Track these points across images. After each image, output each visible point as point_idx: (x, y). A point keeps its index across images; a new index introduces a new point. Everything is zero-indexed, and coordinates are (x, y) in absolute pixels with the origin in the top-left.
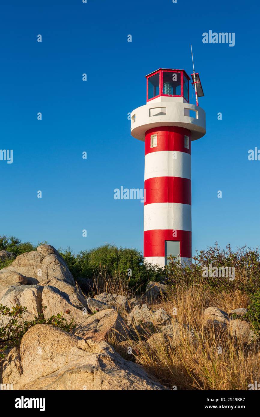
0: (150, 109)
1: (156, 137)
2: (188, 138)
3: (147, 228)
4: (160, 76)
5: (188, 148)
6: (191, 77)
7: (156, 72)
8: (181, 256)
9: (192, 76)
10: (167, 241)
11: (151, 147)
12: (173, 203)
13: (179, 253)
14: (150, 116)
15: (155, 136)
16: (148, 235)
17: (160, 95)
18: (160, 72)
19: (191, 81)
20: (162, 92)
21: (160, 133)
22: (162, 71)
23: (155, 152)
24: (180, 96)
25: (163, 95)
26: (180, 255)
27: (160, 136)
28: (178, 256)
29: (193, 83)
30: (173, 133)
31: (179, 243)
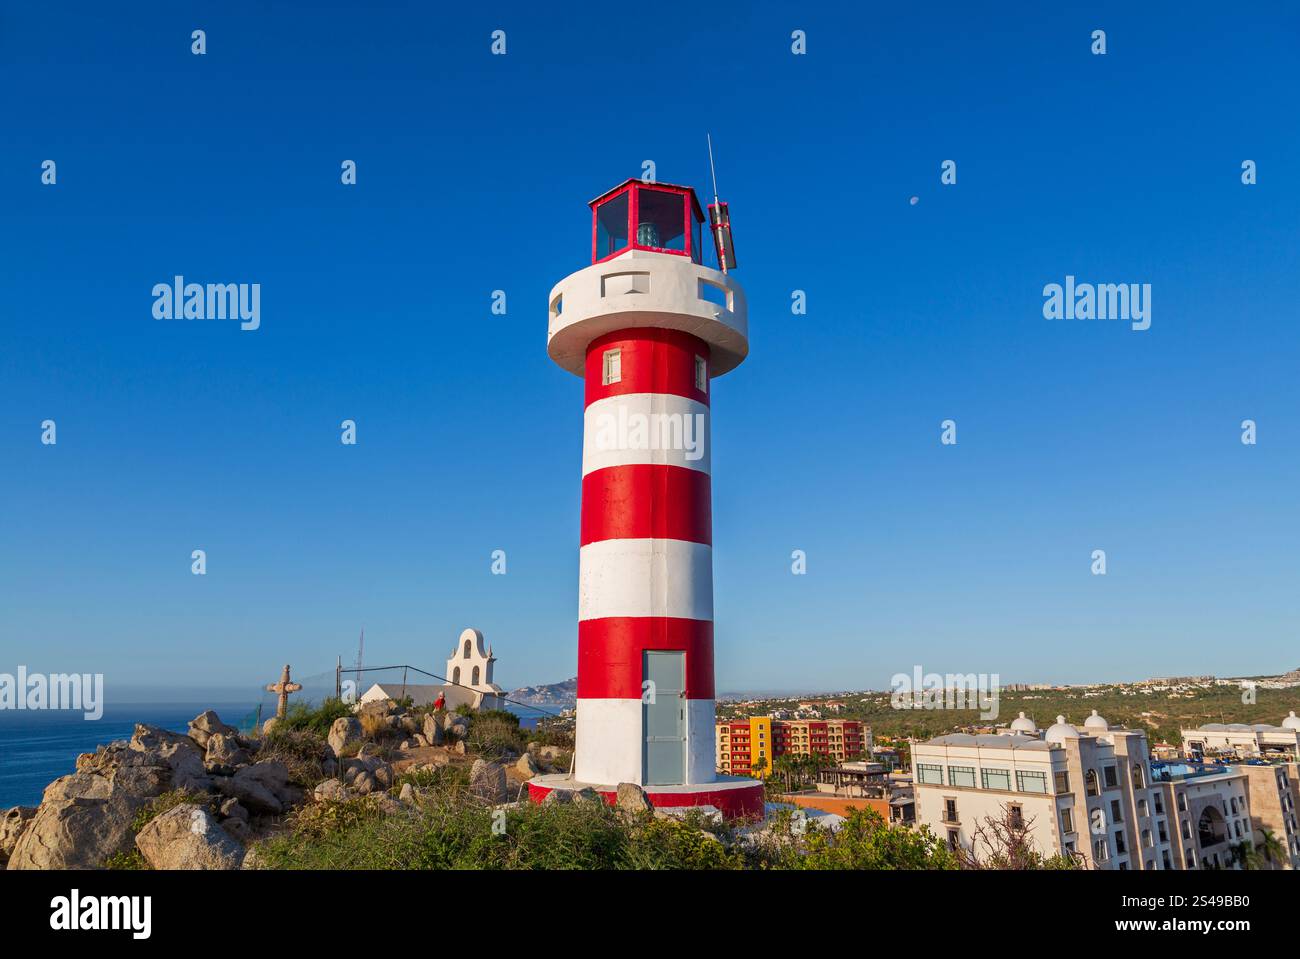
0: (603, 278)
1: (619, 357)
2: (704, 366)
3: (589, 612)
4: (631, 197)
5: (703, 389)
6: (707, 215)
7: (618, 189)
8: (689, 697)
9: (711, 209)
10: (648, 652)
11: (605, 383)
12: (665, 541)
13: (683, 689)
14: (603, 295)
15: (616, 354)
16: (593, 633)
17: (629, 246)
18: (631, 190)
19: (706, 226)
20: (635, 239)
21: (629, 344)
22: (637, 187)
23: (614, 397)
24: (682, 254)
25: (636, 246)
26: (685, 693)
27: (629, 353)
28: (681, 697)
29: (714, 228)
30: (664, 348)
31: (682, 657)
